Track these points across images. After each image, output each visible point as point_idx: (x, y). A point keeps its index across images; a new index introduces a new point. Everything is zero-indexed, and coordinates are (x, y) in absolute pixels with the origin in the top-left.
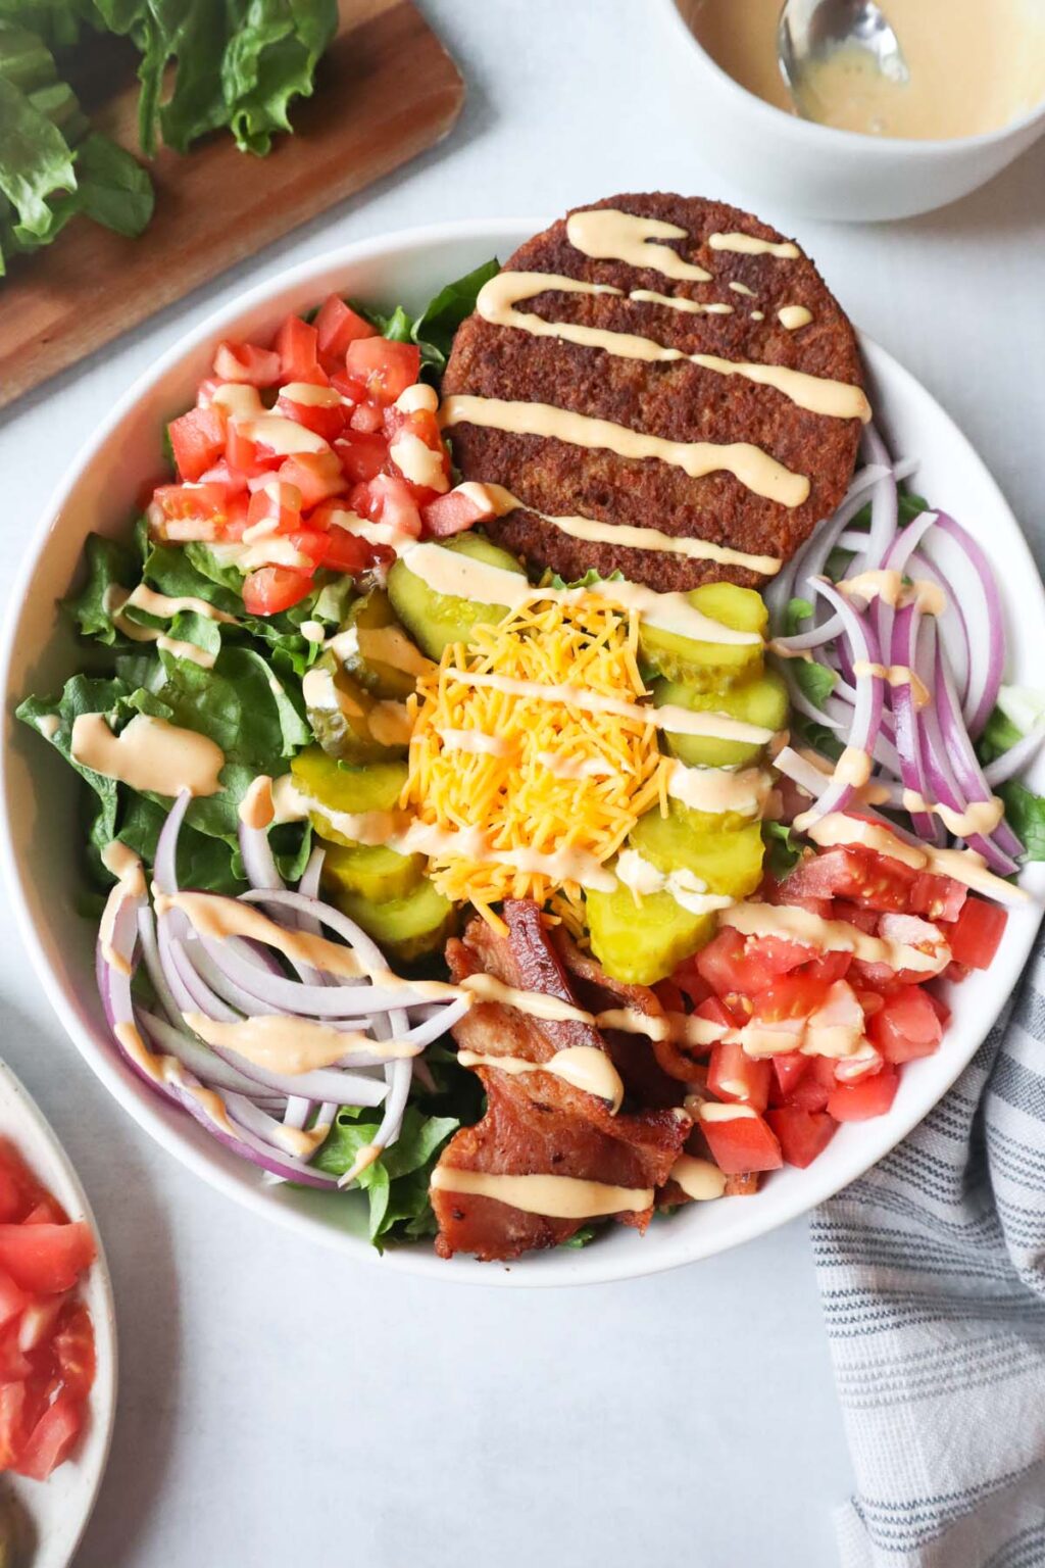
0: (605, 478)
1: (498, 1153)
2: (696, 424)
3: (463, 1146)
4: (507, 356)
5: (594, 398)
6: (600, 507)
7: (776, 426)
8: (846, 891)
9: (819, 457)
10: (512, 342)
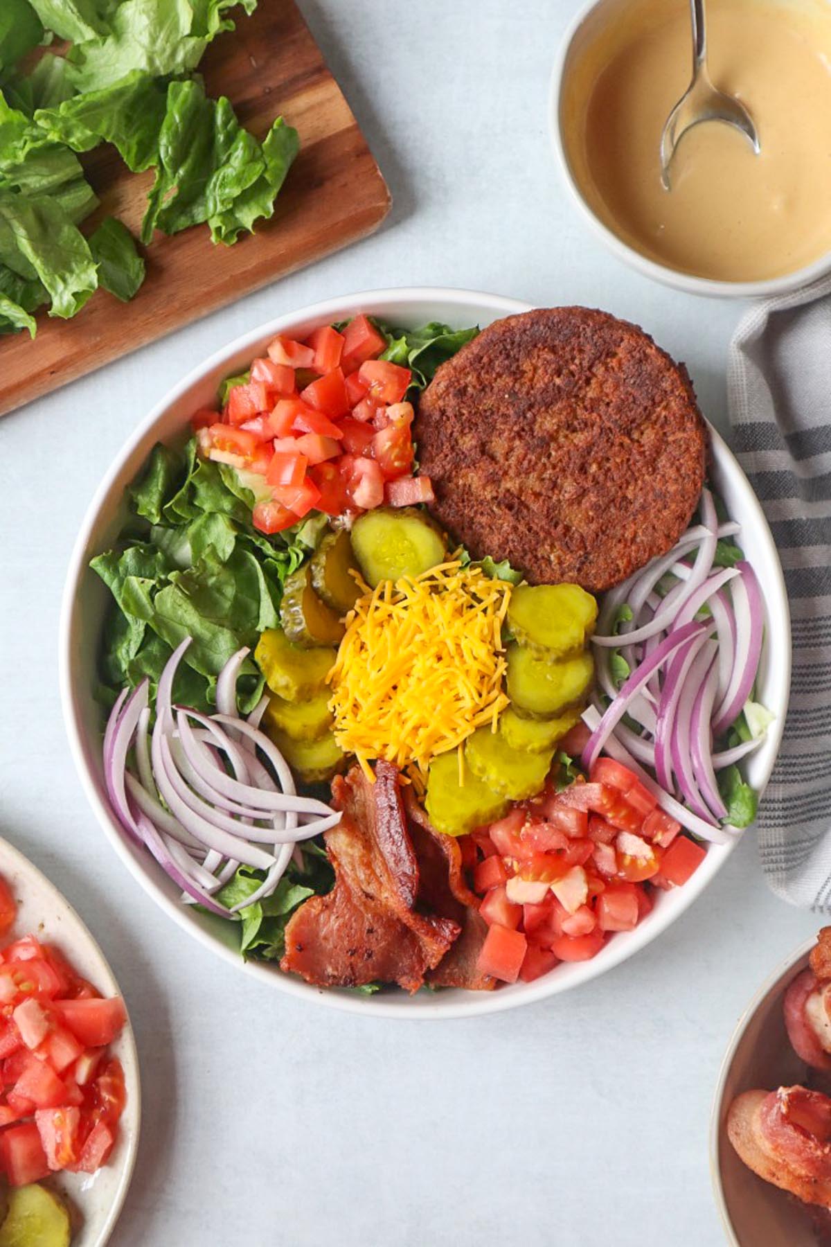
0: (516, 493)
1: (333, 918)
2: (585, 473)
3: (313, 907)
4: (468, 395)
5: (520, 437)
6: (507, 511)
7: (637, 489)
8: (598, 810)
9: (661, 517)
10: (474, 387)
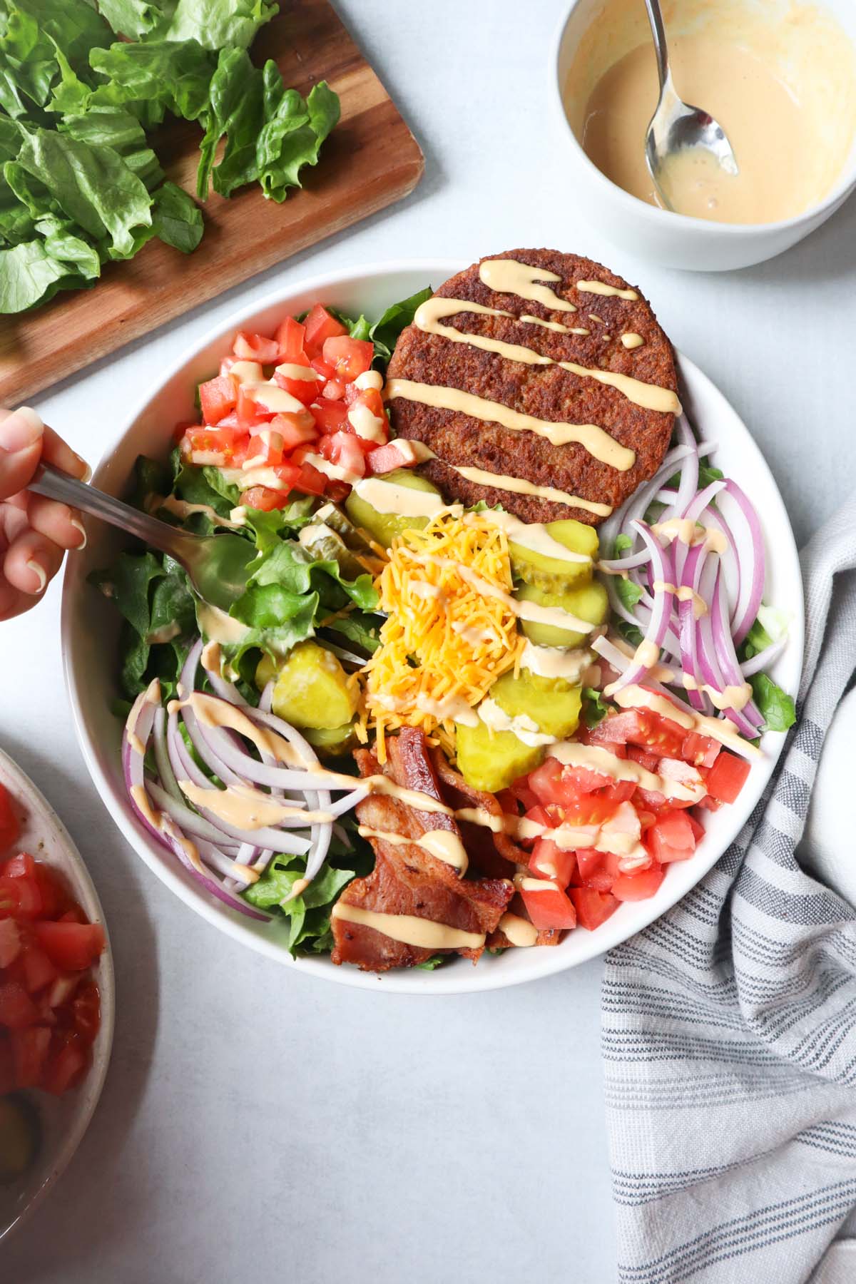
0: (494, 442)
1: (379, 898)
2: (560, 409)
3: (356, 891)
4: (432, 355)
5: (490, 386)
6: (489, 462)
7: (614, 414)
8: (636, 740)
9: (643, 438)
10: (436, 345)
